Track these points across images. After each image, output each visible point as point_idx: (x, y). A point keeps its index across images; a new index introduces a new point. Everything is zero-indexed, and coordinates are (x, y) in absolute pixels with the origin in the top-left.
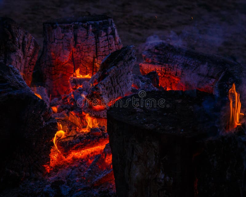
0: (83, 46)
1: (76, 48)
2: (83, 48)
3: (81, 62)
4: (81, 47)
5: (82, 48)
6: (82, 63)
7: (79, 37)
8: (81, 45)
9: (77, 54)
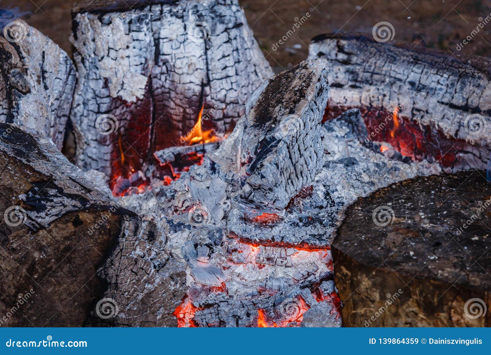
0: (176, 60)
1: (159, 66)
2: (176, 66)
3: (170, 97)
4: (172, 64)
5: (174, 66)
6: (174, 99)
7: (165, 40)
8: (172, 59)
9: (160, 79)
